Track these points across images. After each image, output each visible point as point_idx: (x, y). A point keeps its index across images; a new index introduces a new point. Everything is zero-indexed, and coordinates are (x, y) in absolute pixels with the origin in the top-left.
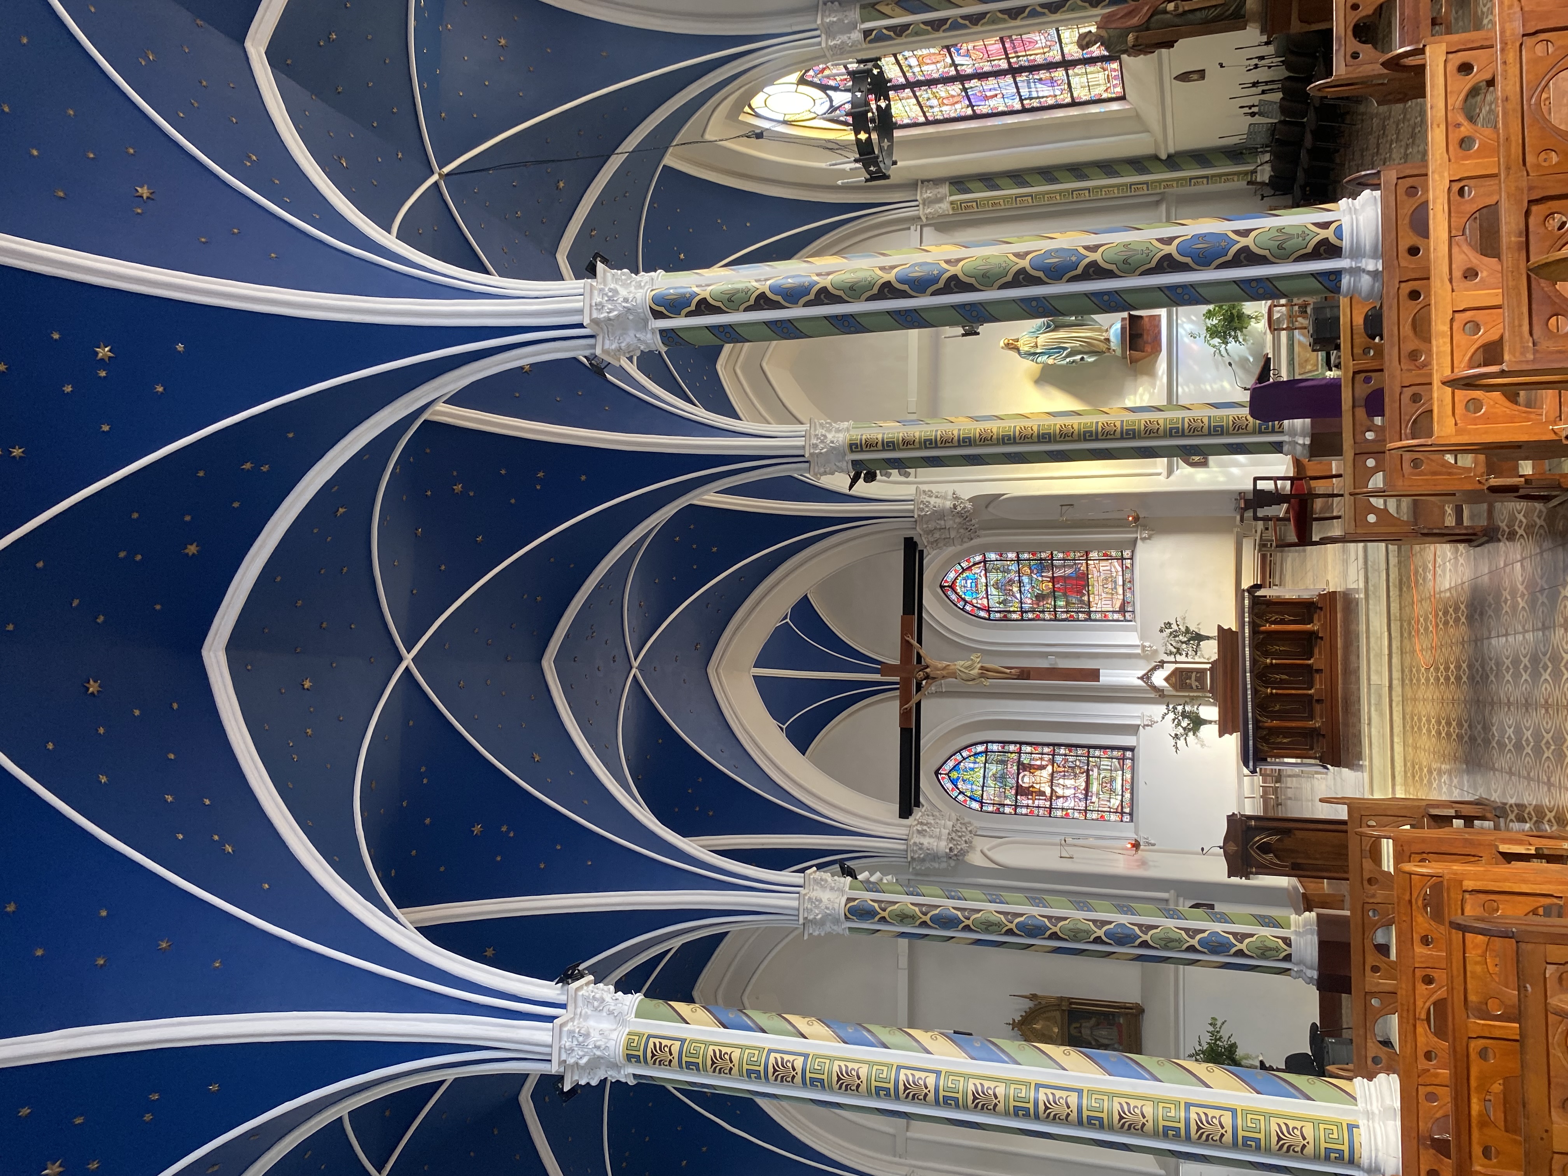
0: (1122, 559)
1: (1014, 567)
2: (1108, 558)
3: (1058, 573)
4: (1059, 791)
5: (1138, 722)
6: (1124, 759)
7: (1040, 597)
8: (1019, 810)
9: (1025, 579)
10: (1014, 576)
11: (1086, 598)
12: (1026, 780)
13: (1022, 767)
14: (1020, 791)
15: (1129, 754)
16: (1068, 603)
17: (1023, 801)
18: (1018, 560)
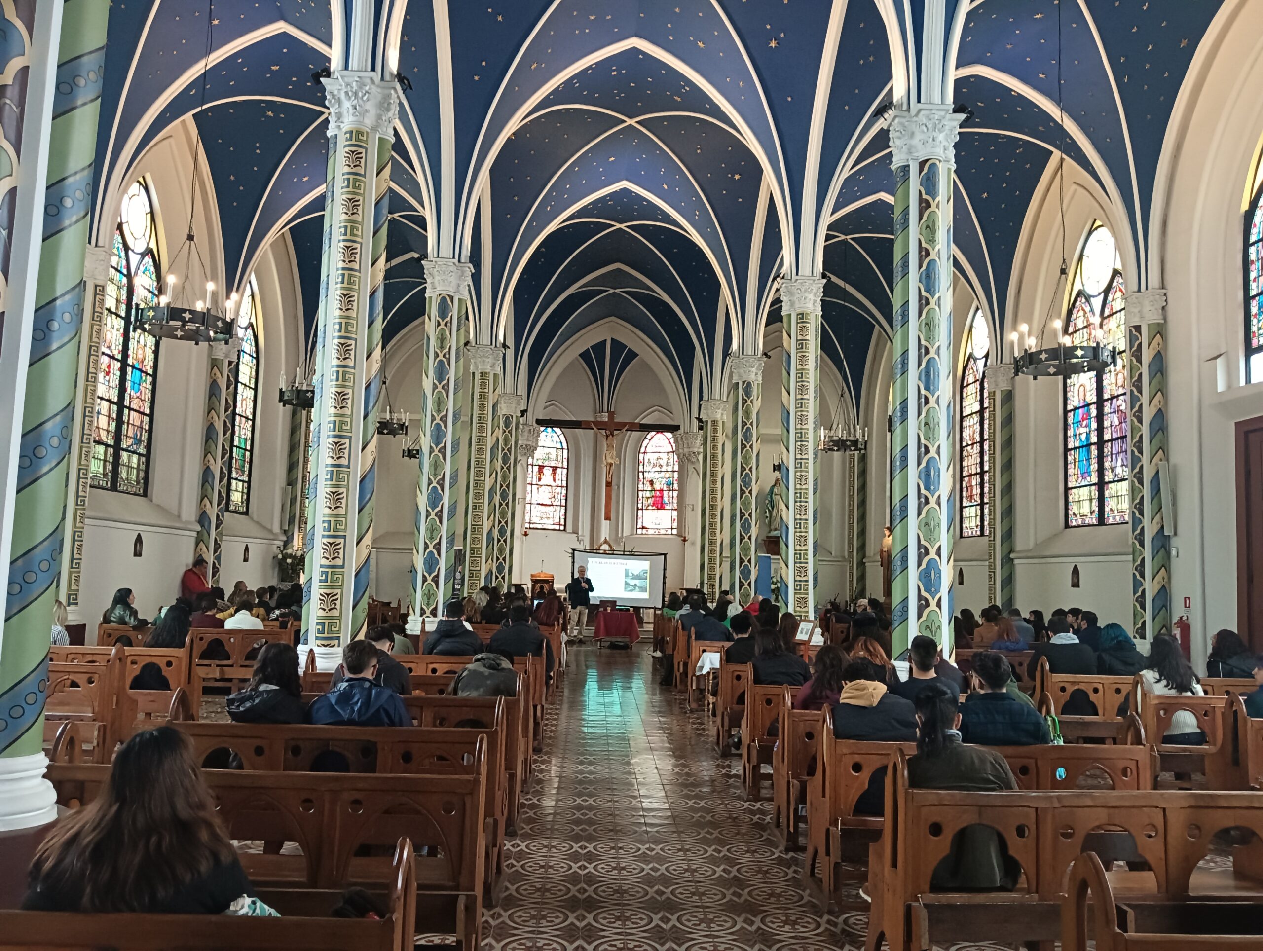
0: (672, 529)
1: (670, 469)
2: (673, 521)
3: (665, 494)
4: (541, 489)
5: (580, 533)
6: (560, 525)
7: (652, 483)
8: (530, 467)
9: (662, 475)
10: (664, 469)
11: (650, 507)
12: (547, 472)
13: (554, 469)
14: (541, 468)
15: (562, 528)
16: (648, 498)
17: (536, 469)
18: (673, 471)
